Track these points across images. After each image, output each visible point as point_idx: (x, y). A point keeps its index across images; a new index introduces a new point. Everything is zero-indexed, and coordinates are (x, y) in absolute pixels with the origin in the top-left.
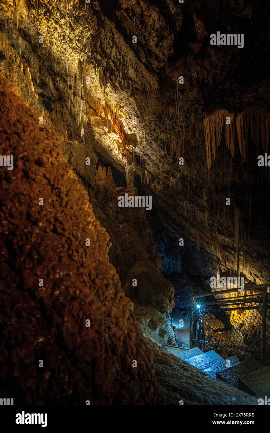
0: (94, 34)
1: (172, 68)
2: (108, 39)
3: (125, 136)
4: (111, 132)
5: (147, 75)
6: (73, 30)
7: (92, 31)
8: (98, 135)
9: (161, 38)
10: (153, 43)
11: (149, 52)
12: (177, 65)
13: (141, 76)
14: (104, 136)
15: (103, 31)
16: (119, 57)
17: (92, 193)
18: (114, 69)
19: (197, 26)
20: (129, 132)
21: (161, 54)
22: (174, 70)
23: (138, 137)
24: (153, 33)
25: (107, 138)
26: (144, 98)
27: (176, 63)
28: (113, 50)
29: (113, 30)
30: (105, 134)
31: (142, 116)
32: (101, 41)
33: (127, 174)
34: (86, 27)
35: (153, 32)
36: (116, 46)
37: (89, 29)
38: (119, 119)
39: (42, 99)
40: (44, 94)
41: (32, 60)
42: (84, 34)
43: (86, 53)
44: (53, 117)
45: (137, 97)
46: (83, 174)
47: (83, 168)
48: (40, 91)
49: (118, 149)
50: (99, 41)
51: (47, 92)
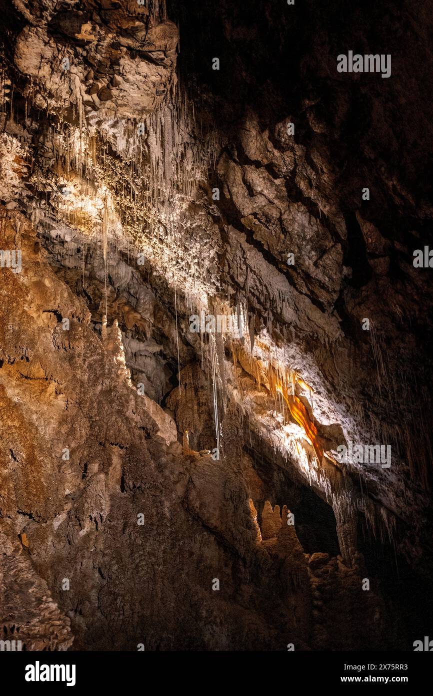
0: (220, 253)
1: (357, 301)
2: (239, 261)
3: (318, 431)
4: (288, 423)
5: (316, 315)
6: (186, 250)
7: (216, 248)
8: (265, 430)
9: (322, 252)
10: (310, 261)
11: (307, 277)
12: (364, 293)
13: (306, 318)
14: (276, 432)
15: (229, 249)
16: (260, 288)
17: (243, 570)
18: (258, 307)
19: (365, 231)
20: (325, 422)
21: (327, 279)
22: (360, 304)
23: (345, 432)
24: (306, 246)
25: (283, 435)
26: (329, 354)
27: (362, 291)
28: (249, 278)
29: (243, 246)
30: (278, 426)
31: (335, 389)
32: (229, 264)
33: (337, 517)
34: (206, 243)
35: (304, 243)
36: (251, 270)
37: (211, 245)
38: (301, 394)
39: (164, 362)
40: (165, 353)
41: (142, 297)
42: (205, 254)
43: (214, 283)
44: (178, 399)
45: (317, 352)
46: (216, 527)
47: (217, 513)
48: (157, 349)
49: (307, 460)
50: (227, 264)
51: (170, 350)
